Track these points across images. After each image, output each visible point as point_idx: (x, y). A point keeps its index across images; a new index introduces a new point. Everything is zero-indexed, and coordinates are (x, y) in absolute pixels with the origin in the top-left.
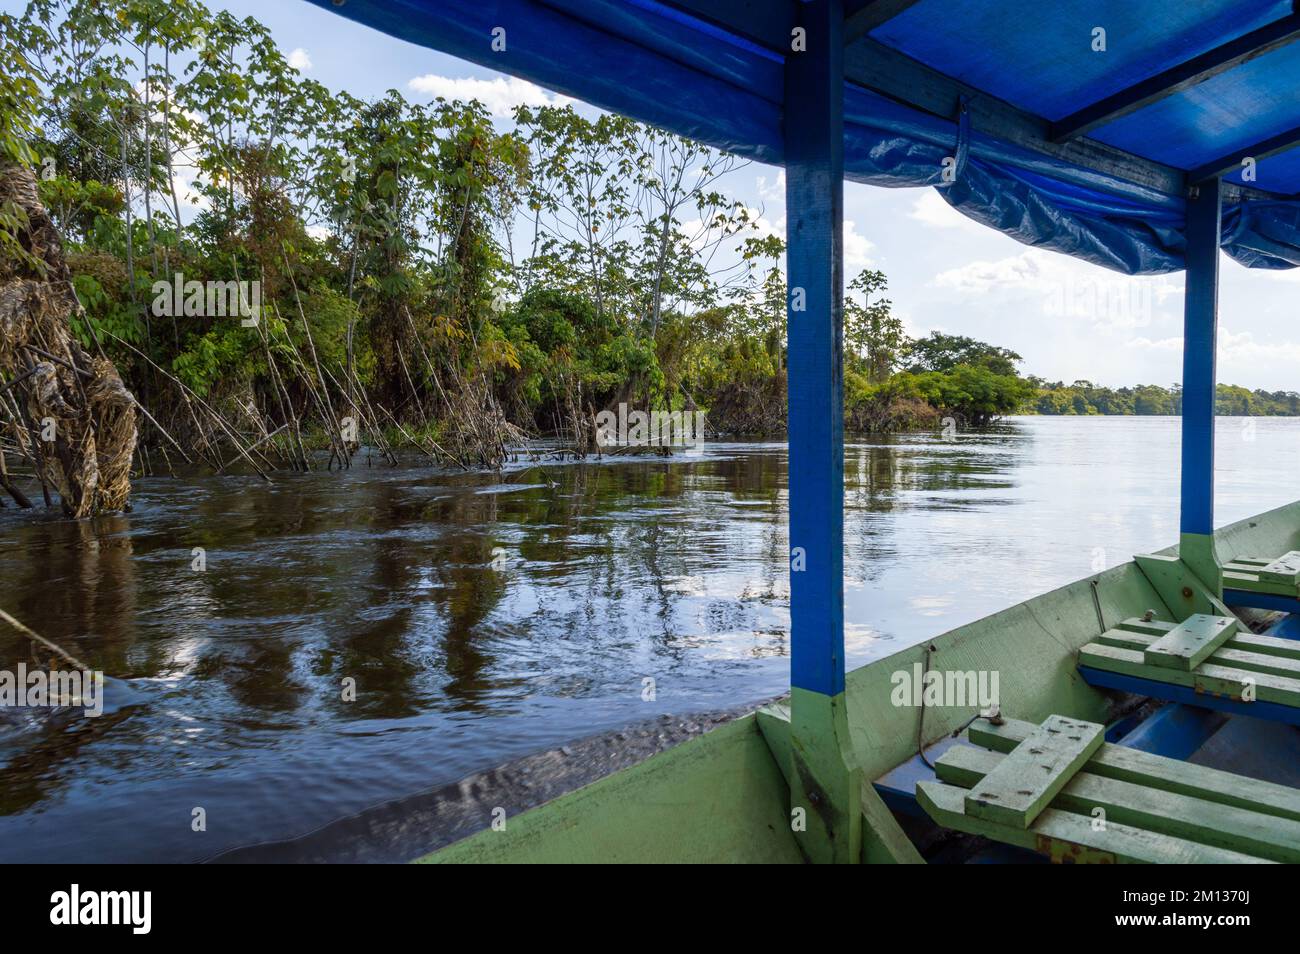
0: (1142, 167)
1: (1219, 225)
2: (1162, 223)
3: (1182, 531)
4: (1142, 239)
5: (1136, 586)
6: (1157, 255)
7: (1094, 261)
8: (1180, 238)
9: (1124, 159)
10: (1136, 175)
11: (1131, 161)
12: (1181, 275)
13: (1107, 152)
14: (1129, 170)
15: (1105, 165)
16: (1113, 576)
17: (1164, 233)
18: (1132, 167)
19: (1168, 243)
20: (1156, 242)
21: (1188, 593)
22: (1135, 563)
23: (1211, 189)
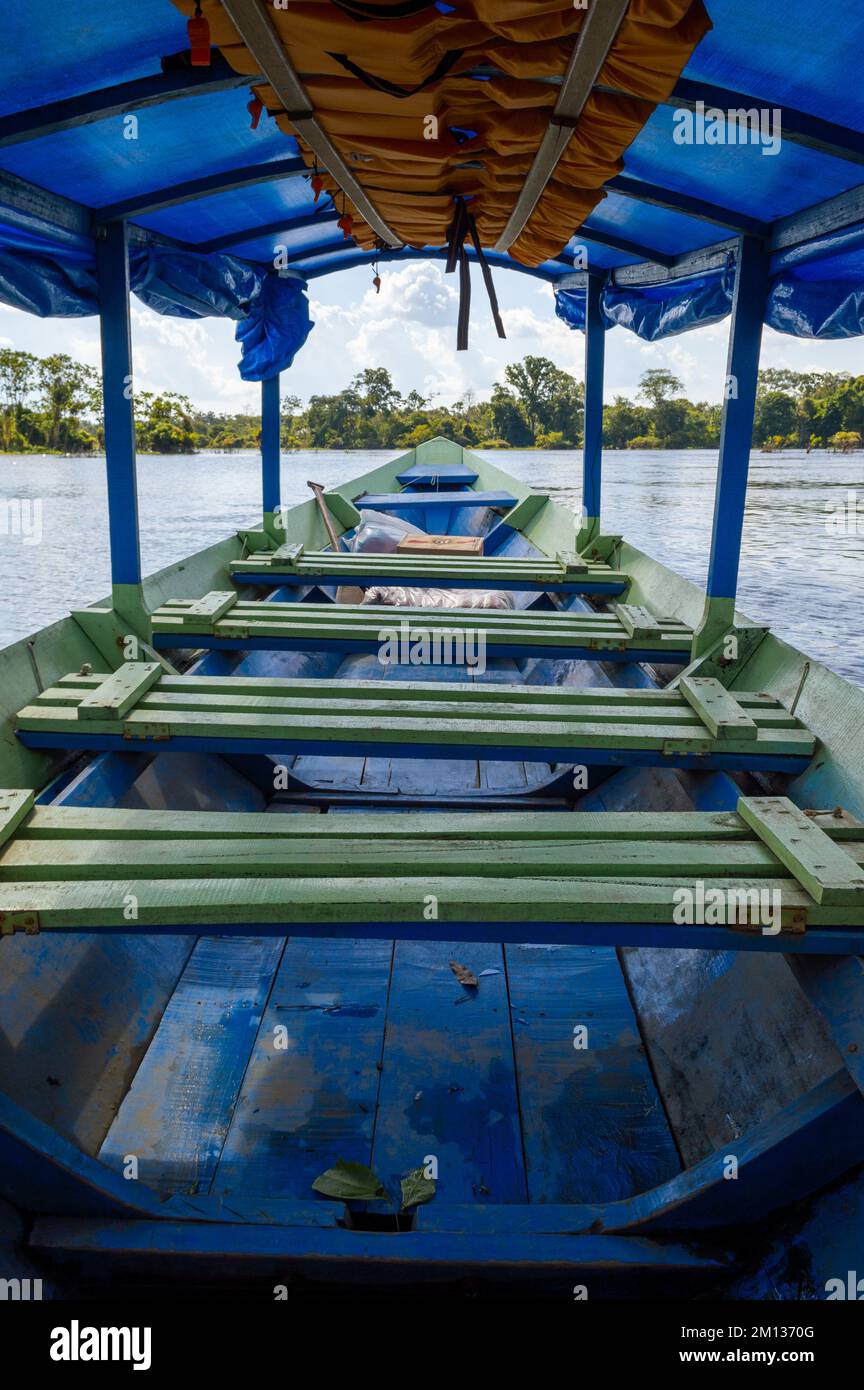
0: (44, 200)
1: (127, 270)
3: (115, 581)
4: (50, 279)
5: (74, 643)
6: (68, 298)
8: (90, 282)
9: (24, 189)
10: (38, 208)
11: (31, 192)
12: (97, 318)
14: (29, 201)
16: (51, 634)
17: (73, 274)
18: (33, 198)
19: (79, 286)
20: (65, 283)
21: (121, 643)
22: (72, 618)
23: (117, 229)
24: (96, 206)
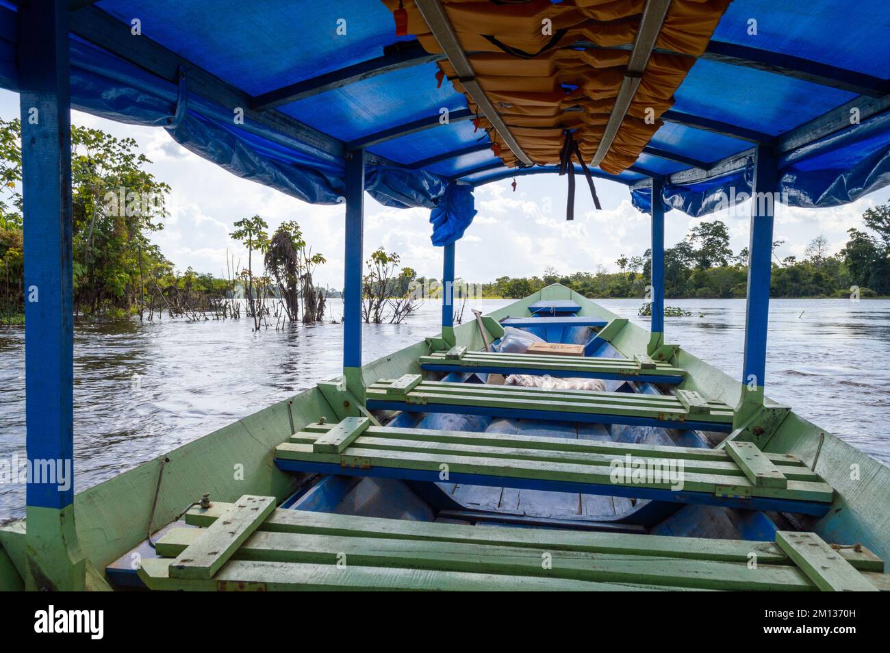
0: (316, 136)
1: (363, 178)
2: (331, 173)
3: (344, 366)
4: (317, 182)
5: (316, 402)
6: (327, 193)
7: (285, 192)
8: (341, 184)
9: (304, 129)
10: (312, 140)
11: (308, 131)
12: (343, 206)
13: (292, 123)
14: (307, 136)
15: (292, 131)
16: (303, 397)
17: (332, 179)
18: (309, 134)
19: (334, 186)
20: (327, 185)
21: (347, 404)
22: (318, 388)
23: (359, 154)
24: (346, 141)
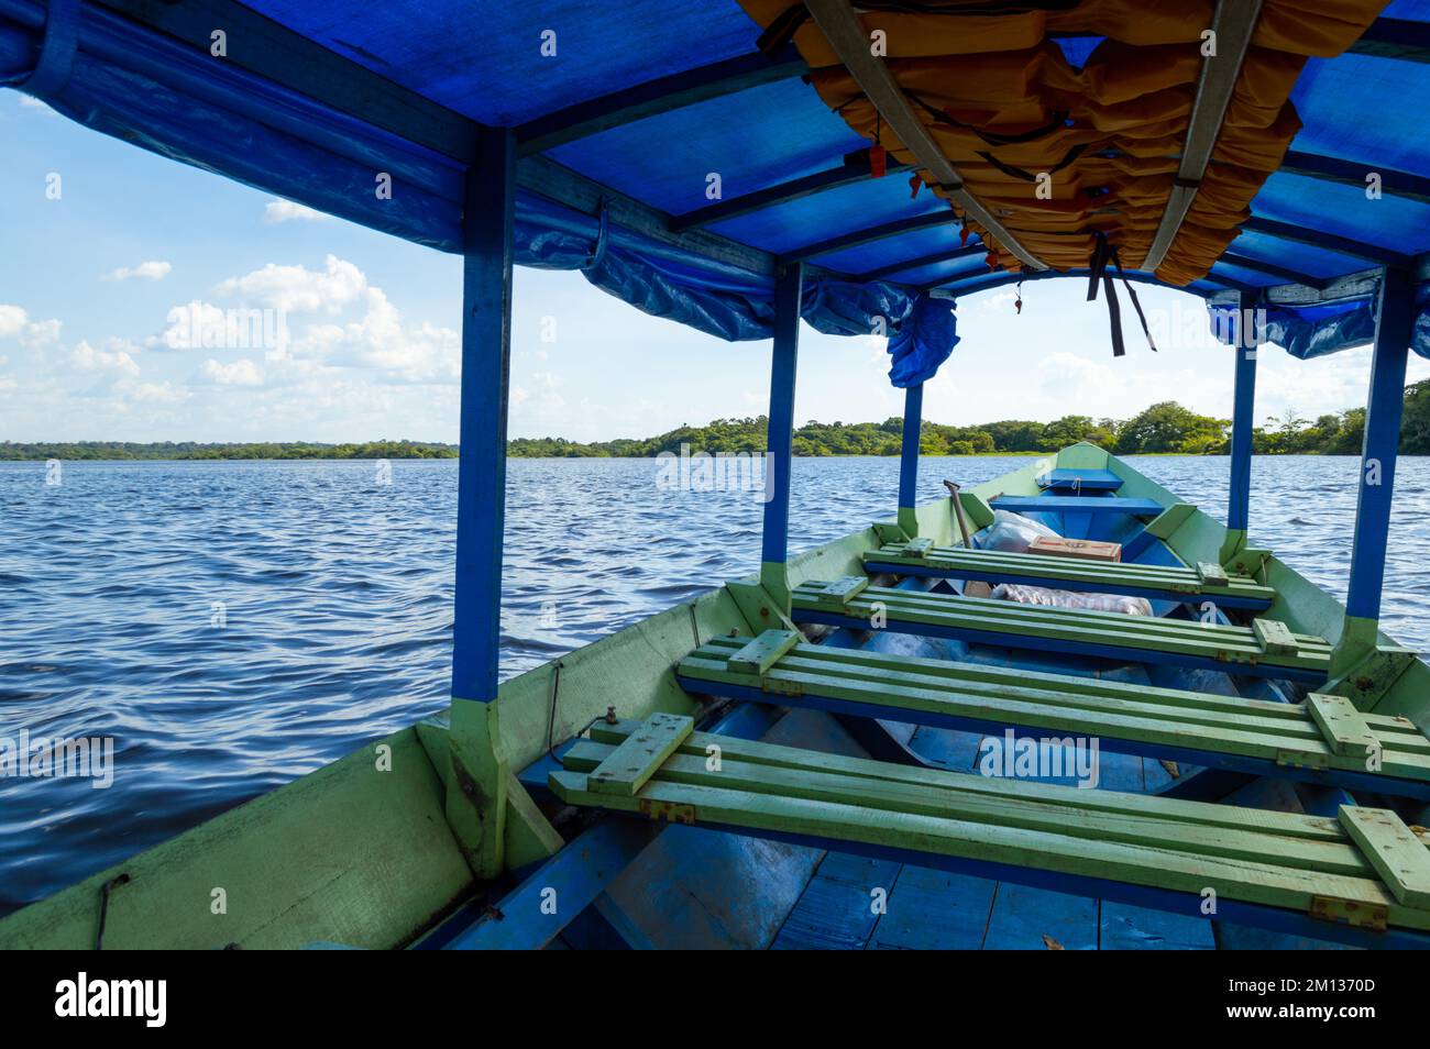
0: (742, 252)
2: (755, 296)
3: (763, 561)
4: (741, 312)
5: (726, 608)
6: (751, 325)
7: (703, 329)
9: (729, 245)
10: (737, 259)
11: (733, 247)
12: (770, 342)
13: (719, 241)
14: (732, 254)
15: (713, 251)
16: (708, 600)
17: (758, 306)
18: (734, 252)
19: (760, 315)
20: (751, 314)
21: (765, 612)
22: (726, 587)
23: (795, 270)
24: (781, 253)
